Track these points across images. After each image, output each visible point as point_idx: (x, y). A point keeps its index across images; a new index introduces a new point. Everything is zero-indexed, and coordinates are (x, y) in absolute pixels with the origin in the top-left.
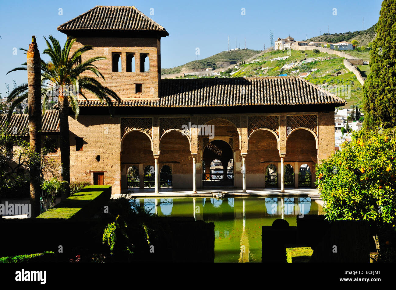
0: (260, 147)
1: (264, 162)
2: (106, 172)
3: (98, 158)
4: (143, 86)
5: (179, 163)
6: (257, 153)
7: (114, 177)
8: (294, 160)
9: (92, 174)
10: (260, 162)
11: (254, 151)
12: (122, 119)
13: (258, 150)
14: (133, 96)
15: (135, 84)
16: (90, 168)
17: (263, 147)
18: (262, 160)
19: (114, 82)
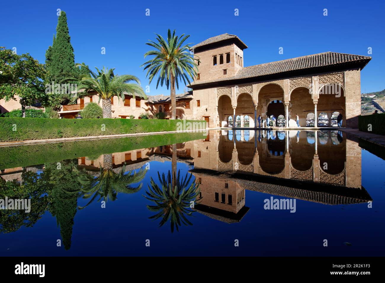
0: (302, 102)
1: (305, 111)
2: (210, 116)
3: (207, 109)
4: (227, 70)
5: (253, 113)
6: (301, 106)
7: (213, 119)
8: (328, 109)
9: (204, 118)
10: (302, 112)
11: (299, 105)
12: (217, 89)
13: (301, 104)
14: (223, 76)
15: (223, 70)
16: (203, 115)
17: (305, 102)
18: (304, 110)
19: (213, 70)
